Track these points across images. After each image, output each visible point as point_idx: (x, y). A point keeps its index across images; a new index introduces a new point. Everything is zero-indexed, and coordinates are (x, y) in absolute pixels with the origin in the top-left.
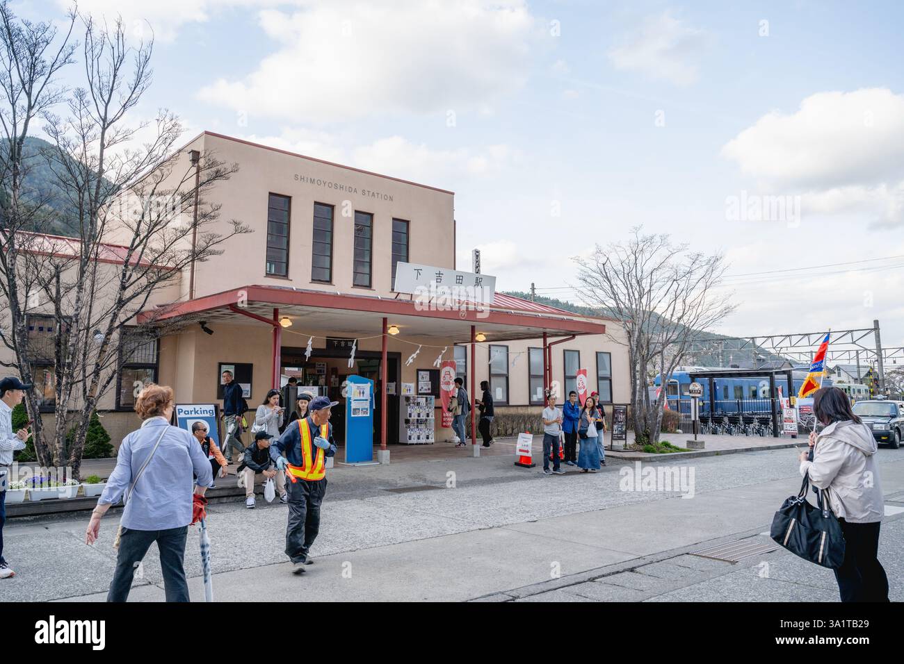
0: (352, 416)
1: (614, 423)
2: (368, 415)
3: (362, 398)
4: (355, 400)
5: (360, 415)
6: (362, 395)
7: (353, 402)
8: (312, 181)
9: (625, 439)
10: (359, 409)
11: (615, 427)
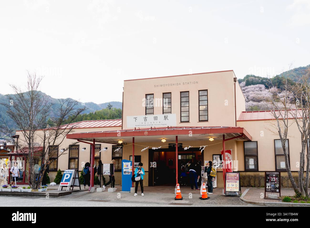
0: (124, 174)
1: (266, 182)
2: (130, 174)
3: (127, 168)
4: (125, 168)
5: (127, 174)
6: (127, 166)
7: (124, 169)
8: (161, 86)
9: (280, 192)
10: (126, 172)
11: (268, 184)
